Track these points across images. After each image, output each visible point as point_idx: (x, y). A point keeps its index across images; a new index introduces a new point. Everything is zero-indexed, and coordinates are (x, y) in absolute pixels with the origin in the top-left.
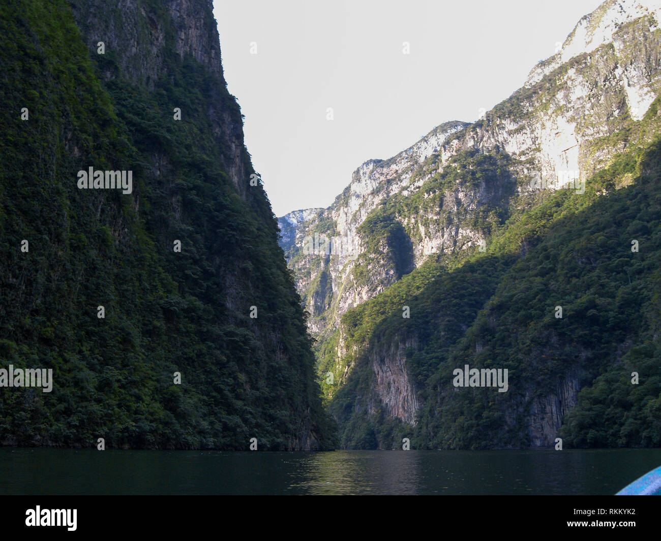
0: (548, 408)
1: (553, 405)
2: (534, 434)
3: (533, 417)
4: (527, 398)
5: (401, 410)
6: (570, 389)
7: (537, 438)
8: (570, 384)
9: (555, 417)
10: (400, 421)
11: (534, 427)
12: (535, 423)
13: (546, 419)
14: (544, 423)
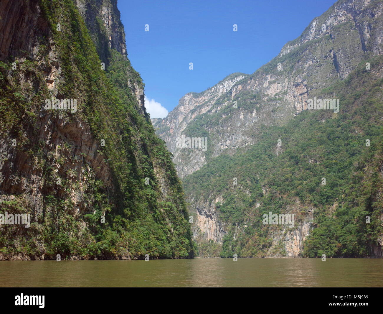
0: (295, 237)
1: (297, 235)
2: (288, 250)
3: (287, 241)
4: (284, 232)
5: (213, 236)
6: (306, 227)
7: (289, 252)
8: (306, 225)
9: (298, 242)
10: (212, 242)
11: (288, 247)
12: (288, 244)
13: (294, 243)
14: (293, 244)
